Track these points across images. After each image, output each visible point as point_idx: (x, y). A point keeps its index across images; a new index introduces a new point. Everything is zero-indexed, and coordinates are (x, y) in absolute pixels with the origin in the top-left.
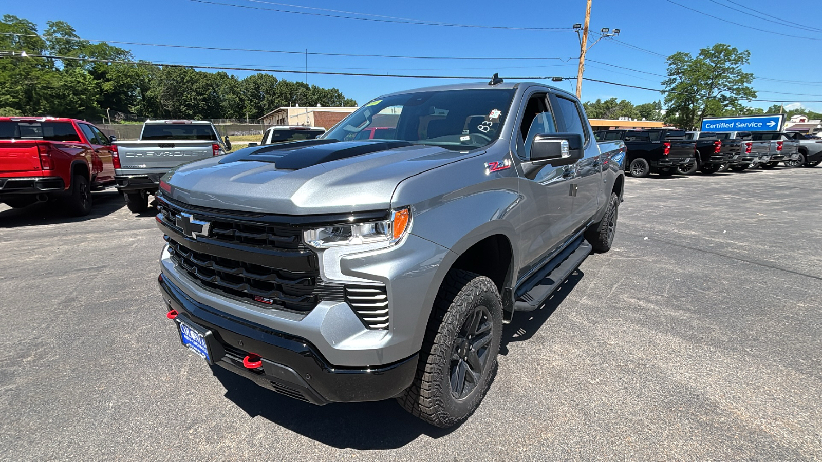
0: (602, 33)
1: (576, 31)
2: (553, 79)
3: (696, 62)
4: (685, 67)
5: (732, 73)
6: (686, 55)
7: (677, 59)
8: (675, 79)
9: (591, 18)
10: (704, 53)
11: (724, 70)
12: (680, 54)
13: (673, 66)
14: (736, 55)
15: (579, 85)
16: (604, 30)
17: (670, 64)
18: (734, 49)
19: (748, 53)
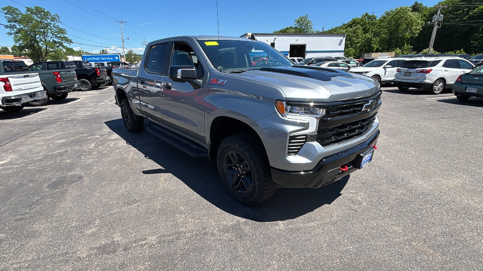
3: (26, 15)
4: (20, 18)
6: (17, 9)
7: (10, 10)
10: (28, 9)
12: (11, 7)
13: (9, 16)
14: (51, 17)
17: (6, 14)
18: (47, 12)
19: (58, 16)
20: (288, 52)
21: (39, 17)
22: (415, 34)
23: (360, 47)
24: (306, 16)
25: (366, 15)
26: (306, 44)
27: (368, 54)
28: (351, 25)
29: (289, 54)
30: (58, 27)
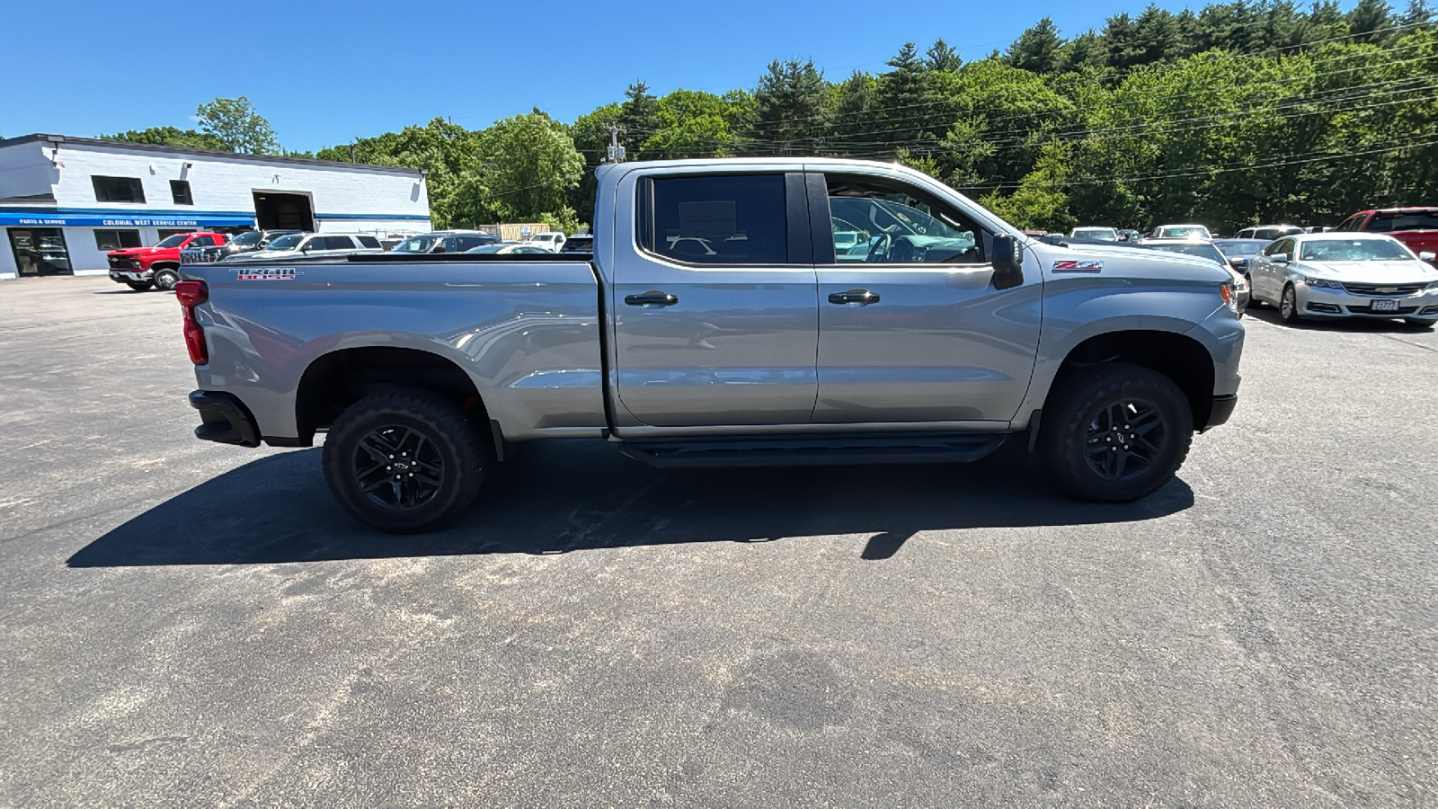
20: (252, 217)
22: (570, 182)
23: (451, 206)
24: (240, 99)
25: (440, 121)
26: (310, 193)
27: (490, 228)
28: (404, 144)
29: (256, 222)
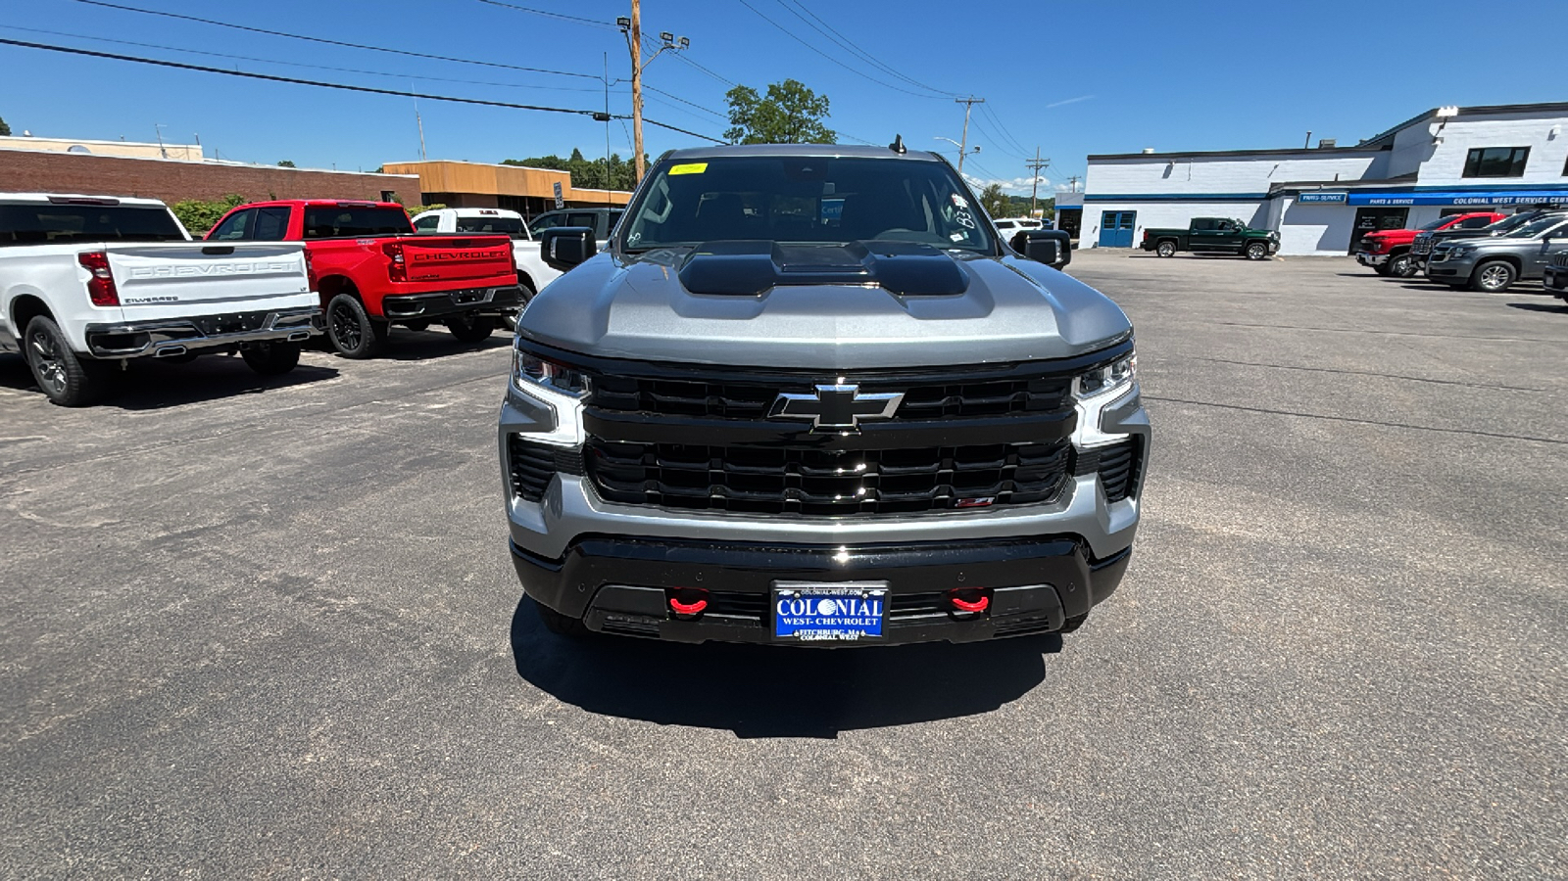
0: (663, 41)
1: (622, 31)
2: (594, 117)
3: (766, 104)
4: (753, 112)
5: (813, 128)
6: (752, 92)
7: (740, 96)
8: (741, 129)
9: (641, 10)
10: (773, 90)
11: (802, 122)
12: (742, 88)
13: (737, 108)
14: (813, 102)
15: (638, 130)
16: (666, 36)
17: (732, 104)
18: (809, 91)
19: (827, 100)
21: (787, 107)
30: (821, 127)
